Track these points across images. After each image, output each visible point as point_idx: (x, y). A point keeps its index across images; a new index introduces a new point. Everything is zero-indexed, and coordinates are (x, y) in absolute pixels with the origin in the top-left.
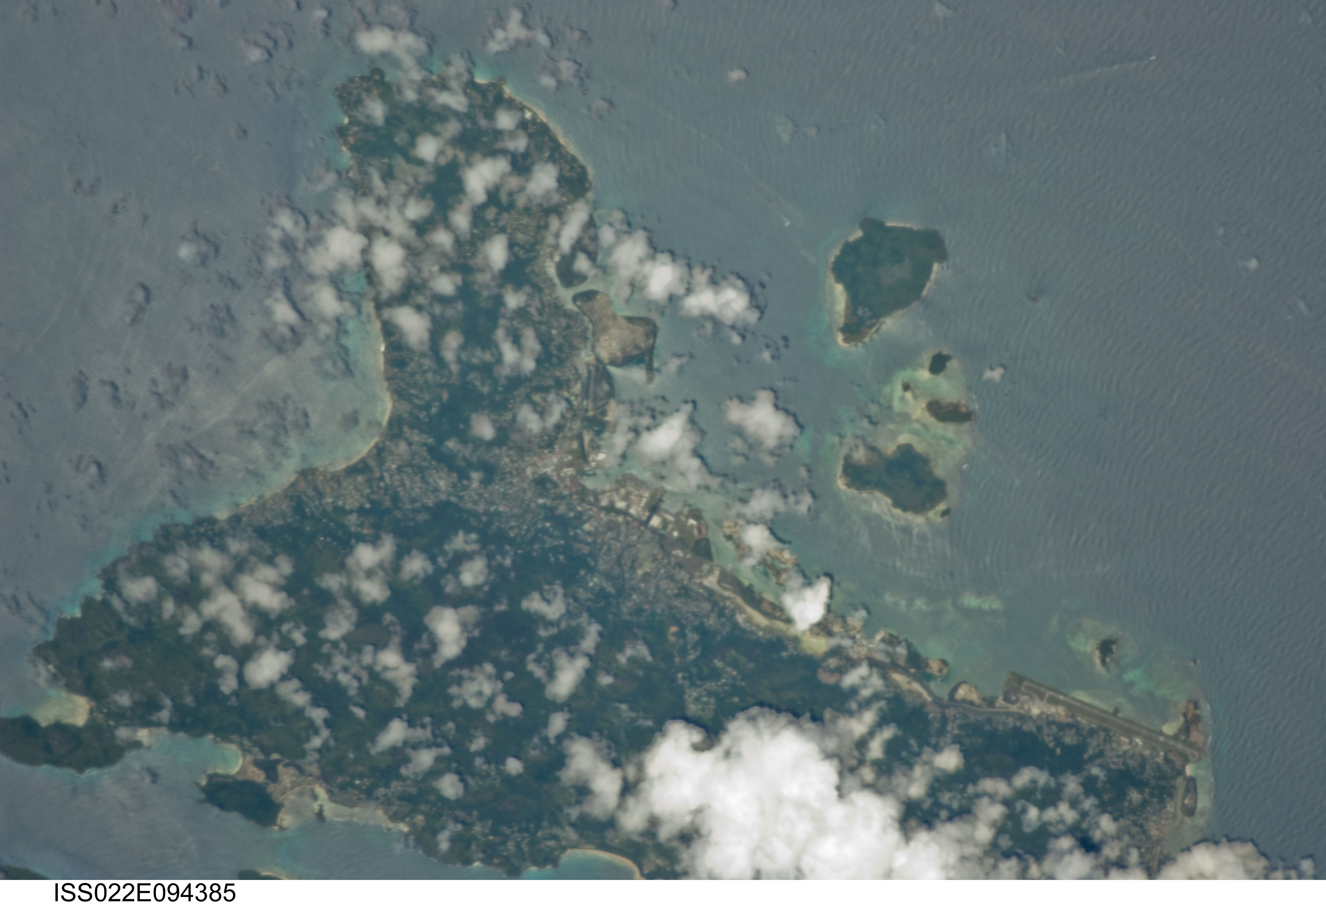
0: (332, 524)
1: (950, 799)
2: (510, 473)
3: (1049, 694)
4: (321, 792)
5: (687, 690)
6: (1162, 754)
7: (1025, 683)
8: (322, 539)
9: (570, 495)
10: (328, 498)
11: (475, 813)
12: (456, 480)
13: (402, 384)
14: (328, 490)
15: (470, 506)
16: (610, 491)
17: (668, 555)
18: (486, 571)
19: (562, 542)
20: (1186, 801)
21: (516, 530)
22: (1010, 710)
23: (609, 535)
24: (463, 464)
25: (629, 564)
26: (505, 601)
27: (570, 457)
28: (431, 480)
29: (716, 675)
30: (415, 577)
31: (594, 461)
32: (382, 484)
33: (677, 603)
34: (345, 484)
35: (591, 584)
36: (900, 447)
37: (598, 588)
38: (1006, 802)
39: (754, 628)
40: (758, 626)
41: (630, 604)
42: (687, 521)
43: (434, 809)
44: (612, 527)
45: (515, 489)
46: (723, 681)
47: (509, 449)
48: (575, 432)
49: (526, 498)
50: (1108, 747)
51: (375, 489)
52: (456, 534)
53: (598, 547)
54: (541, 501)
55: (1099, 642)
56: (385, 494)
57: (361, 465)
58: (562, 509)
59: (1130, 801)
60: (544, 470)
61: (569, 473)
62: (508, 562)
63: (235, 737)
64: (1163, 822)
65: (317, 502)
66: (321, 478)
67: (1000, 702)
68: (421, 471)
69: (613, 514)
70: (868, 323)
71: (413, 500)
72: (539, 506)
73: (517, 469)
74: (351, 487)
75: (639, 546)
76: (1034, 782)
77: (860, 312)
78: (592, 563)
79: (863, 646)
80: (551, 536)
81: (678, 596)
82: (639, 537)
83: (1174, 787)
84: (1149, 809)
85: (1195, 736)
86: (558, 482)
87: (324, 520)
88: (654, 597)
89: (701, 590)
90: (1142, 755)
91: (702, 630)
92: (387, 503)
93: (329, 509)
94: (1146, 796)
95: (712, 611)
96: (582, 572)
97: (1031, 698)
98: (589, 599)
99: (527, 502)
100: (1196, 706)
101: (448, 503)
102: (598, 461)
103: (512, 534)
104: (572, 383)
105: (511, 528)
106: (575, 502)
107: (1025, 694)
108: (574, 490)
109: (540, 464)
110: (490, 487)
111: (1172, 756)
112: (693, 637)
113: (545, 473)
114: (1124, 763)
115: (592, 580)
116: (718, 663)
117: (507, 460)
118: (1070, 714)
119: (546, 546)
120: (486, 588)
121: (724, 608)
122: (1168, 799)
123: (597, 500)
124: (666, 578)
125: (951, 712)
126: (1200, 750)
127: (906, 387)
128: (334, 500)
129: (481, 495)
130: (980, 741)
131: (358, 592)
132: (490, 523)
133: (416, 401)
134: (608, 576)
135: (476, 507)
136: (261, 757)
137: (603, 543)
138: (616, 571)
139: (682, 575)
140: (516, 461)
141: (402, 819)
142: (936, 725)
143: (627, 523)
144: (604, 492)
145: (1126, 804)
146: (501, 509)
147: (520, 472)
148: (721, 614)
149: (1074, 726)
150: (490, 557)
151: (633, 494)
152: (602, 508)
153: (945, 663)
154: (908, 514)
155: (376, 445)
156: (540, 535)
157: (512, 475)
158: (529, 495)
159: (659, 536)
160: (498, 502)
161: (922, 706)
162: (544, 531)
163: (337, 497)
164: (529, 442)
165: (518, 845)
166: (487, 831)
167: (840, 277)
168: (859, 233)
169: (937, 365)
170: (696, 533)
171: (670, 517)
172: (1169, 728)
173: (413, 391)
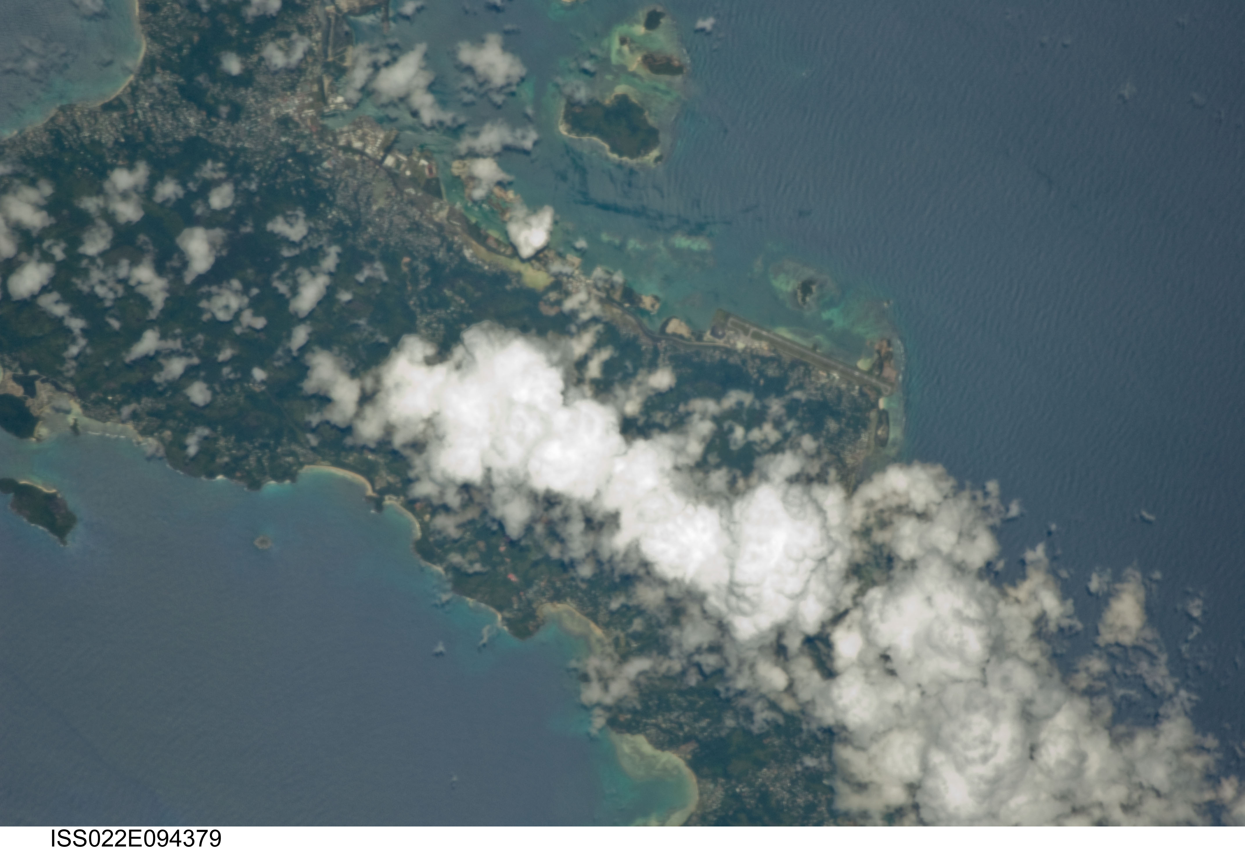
0: (89, 156)
1: (663, 418)
2: (255, 113)
3: (753, 329)
4: (76, 408)
5: (419, 317)
6: (857, 387)
7: (731, 319)
8: (80, 169)
9: (311, 135)
10: (85, 132)
11: (220, 428)
12: (205, 117)
13: (156, 28)
14: (85, 124)
15: (218, 141)
16: (348, 132)
17: (401, 192)
18: (233, 195)
19: (303, 177)
20: (880, 432)
21: (261, 165)
22: (717, 344)
23: (347, 172)
24: (212, 102)
25: (365, 199)
26: (251, 223)
27: (311, 99)
28: (181, 117)
29: (445, 303)
30: (167, 200)
31: (333, 103)
32: (136, 120)
33: (409, 237)
34: (101, 120)
35: (330, 217)
36: (617, 97)
37: (336, 220)
38: (715, 419)
39: (480, 262)
40: (484, 261)
41: (365, 237)
42: (418, 162)
43: (181, 425)
44: (349, 165)
45: (259, 127)
46: (452, 308)
47: (254, 91)
48: (316, 76)
49: (270, 136)
50: (807, 380)
51: (129, 125)
52: (205, 163)
53: (336, 183)
54: (283, 139)
55: (800, 283)
56: (139, 130)
57: (116, 103)
58: (303, 147)
59: (828, 431)
60: (287, 111)
61: (310, 114)
62: (253, 187)
64: (858, 451)
65: (75, 136)
66: (79, 114)
67: (708, 336)
68: (172, 108)
69: (350, 154)
71: (165, 135)
72: (282, 144)
73: (261, 109)
74: (107, 123)
75: (374, 183)
76: (740, 404)
78: (331, 198)
79: (581, 281)
80: (293, 171)
81: (410, 230)
82: (374, 175)
83: (868, 419)
84: (845, 438)
85: (889, 372)
86: (300, 122)
87: (82, 153)
88: (388, 231)
89: (431, 226)
90: (838, 389)
91: (431, 261)
92: (141, 137)
93: (87, 142)
94: (843, 426)
95: (441, 246)
96: (322, 205)
97: (737, 333)
98: (328, 231)
99: (270, 140)
100: (889, 344)
101: (197, 139)
102: (337, 104)
103: (257, 168)
104: (313, 30)
105: (256, 163)
106: (315, 142)
107: (730, 329)
108: (314, 130)
109: (283, 105)
110: (236, 125)
111: (866, 390)
112: (424, 268)
113: (288, 114)
114: (823, 395)
115: (330, 213)
116: (448, 292)
117: (252, 100)
118: (773, 348)
119: (289, 180)
120: (233, 212)
121: (452, 243)
122: (863, 430)
123: (335, 140)
124: (399, 214)
125: (662, 345)
126: (892, 384)
127: (623, 41)
128: (90, 134)
129: (228, 132)
130: (689, 371)
131: (114, 214)
132: (236, 157)
133: (168, 43)
134: (345, 210)
135: (224, 143)
136: (20, 373)
137: (341, 180)
138: (353, 206)
139: (414, 212)
140: (261, 102)
141: (151, 434)
142: (649, 356)
143: (363, 162)
144: (342, 133)
145: (825, 429)
146: (247, 145)
147: (265, 112)
148: (450, 249)
149: (776, 360)
150: (237, 183)
151: (369, 135)
152: (340, 148)
153: (656, 298)
154: (625, 159)
155: (130, 85)
156: (283, 170)
157: (257, 115)
158: (273, 133)
159: (392, 175)
160: (244, 139)
161: (636, 338)
162: (287, 166)
163: (94, 132)
164: (273, 84)
165: (259, 460)
166: (230, 446)
169: (652, 23)
170: (426, 172)
171: (403, 158)
172: (863, 364)
173: (165, 35)
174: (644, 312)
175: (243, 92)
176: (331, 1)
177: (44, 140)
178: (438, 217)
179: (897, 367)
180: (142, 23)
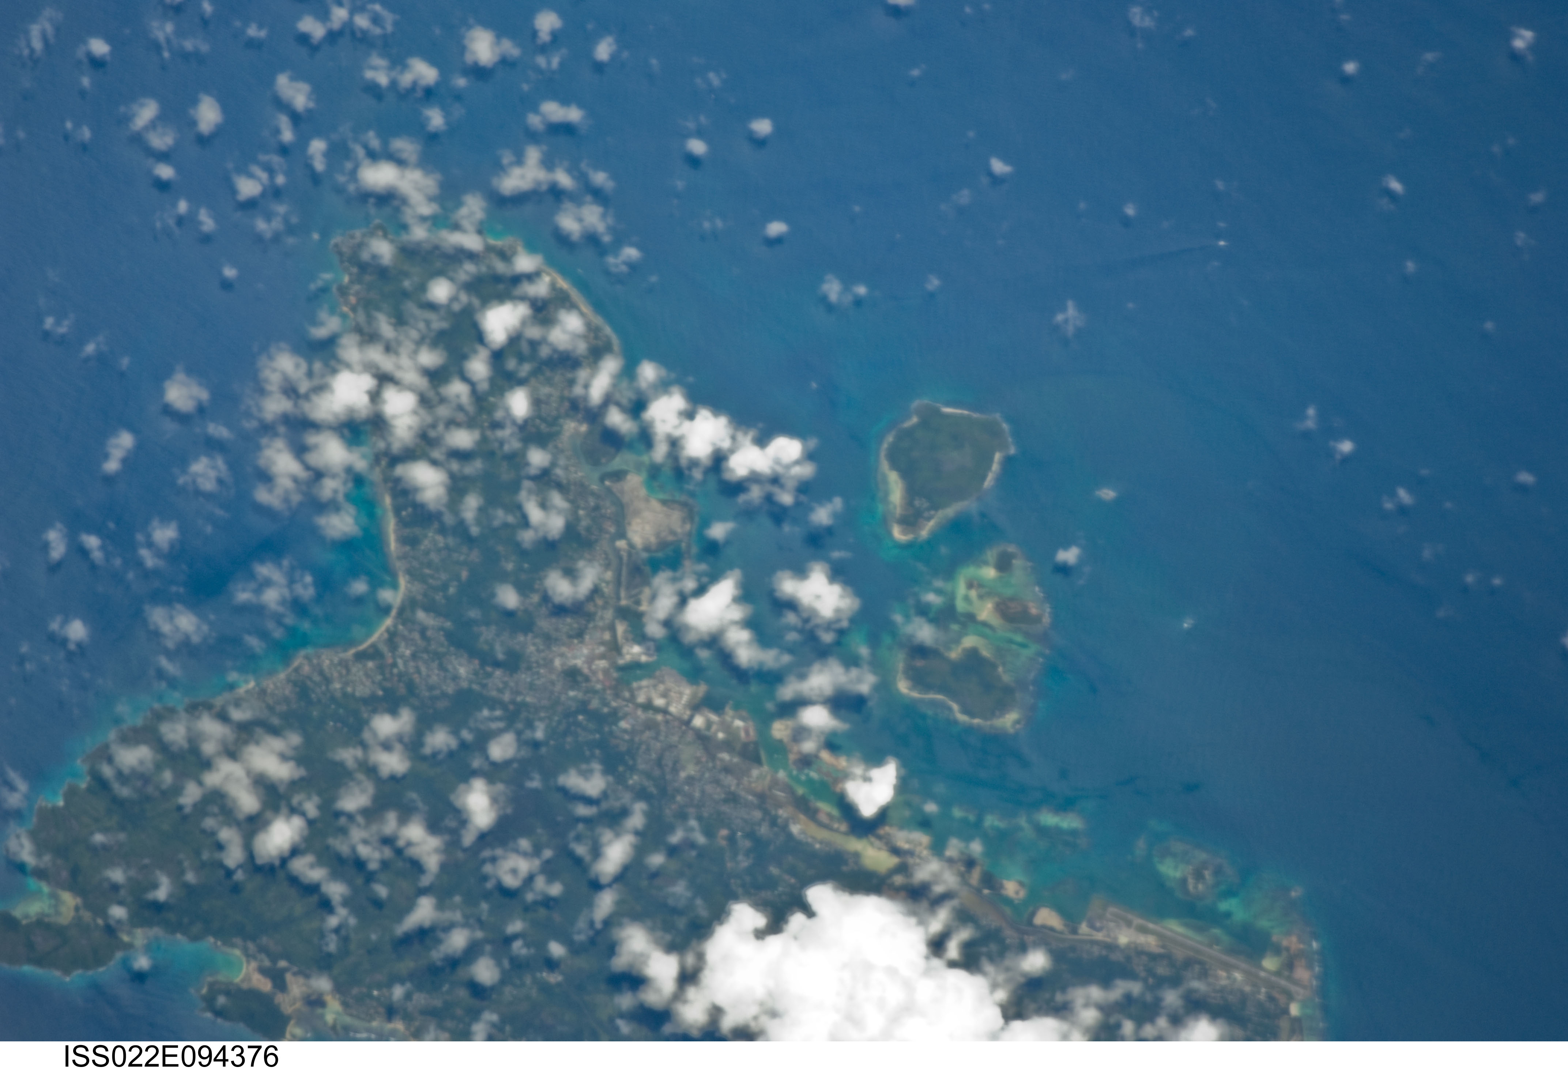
0: (342, 710)
2: (537, 662)
3: (1138, 921)
4: (336, 1004)
5: (741, 897)
6: (1264, 990)
7: (1111, 909)
8: (331, 724)
9: (604, 690)
10: (335, 684)
12: (477, 667)
13: (415, 564)
14: (335, 675)
15: (494, 693)
16: (648, 687)
17: (713, 757)
18: (516, 745)
19: (597, 736)
21: (546, 722)
22: (1096, 938)
23: (648, 734)
25: (670, 764)
26: (538, 777)
27: (602, 649)
28: (450, 667)
29: (771, 883)
30: (440, 751)
31: (628, 653)
32: (395, 671)
33: (726, 808)
34: (354, 670)
35: (631, 782)
36: (965, 651)
37: (639, 785)
39: (810, 840)
40: (814, 838)
41: (674, 807)
42: (732, 722)
44: (650, 725)
45: (543, 680)
46: (780, 889)
48: (607, 622)
49: (556, 690)
51: (388, 676)
52: (480, 712)
53: (636, 746)
54: (572, 694)
55: (1190, 867)
56: (399, 681)
57: (371, 651)
58: (595, 704)
60: (574, 662)
61: (602, 666)
62: (539, 736)
63: (238, 941)
65: (324, 688)
66: (327, 662)
67: (1084, 928)
68: (438, 657)
69: (651, 712)
70: (926, 514)
71: (431, 688)
72: (570, 699)
73: (544, 659)
74: (362, 673)
75: (680, 746)
76: (1129, 994)
77: (917, 503)
78: (631, 763)
80: (585, 729)
81: (726, 801)
82: (681, 737)
83: (1278, 1026)
85: (1300, 972)
86: (590, 674)
87: (333, 706)
88: (700, 801)
89: (750, 798)
90: (1242, 991)
91: (751, 835)
92: (402, 689)
93: (338, 695)
95: (763, 820)
96: (622, 767)
97: (1118, 925)
99: (556, 694)
100: (1301, 940)
101: (470, 691)
102: (633, 654)
103: (542, 726)
105: (541, 719)
106: (609, 697)
107: (1109, 921)
108: (608, 684)
109: (569, 655)
110: (515, 675)
111: (1275, 993)
112: (744, 843)
113: (575, 666)
115: (631, 778)
116: (774, 871)
117: (532, 648)
118: (1162, 943)
119: (580, 739)
120: (515, 765)
121: (776, 817)
123: (633, 696)
124: (711, 782)
125: (1030, 938)
126: (1305, 987)
127: (970, 586)
128: (342, 686)
129: (506, 683)
132: (517, 712)
133: (431, 581)
134: (648, 775)
135: (501, 694)
136: (267, 963)
137: (641, 742)
138: (657, 772)
139: (730, 781)
140: (543, 650)
143: (667, 722)
144: (640, 688)
146: (528, 699)
147: (549, 663)
148: (774, 822)
149: (1167, 957)
150: (519, 733)
151: (673, 690)
152: (638, 705)
153: (1022, 885)
154: (976, 721)
155: (388, 630)
156: (573, 728)
157: (539, 666)
158: (559, 685)
159: (703, 738)
160: (525, 692)
161: (998, 930)
162: (578, 724)
163: (346, 684)
164: (557, 630)
167: (895, 464)
168: (915, 420)
169: (1004, 564)
170: (743, 734)
171: (714, 717)
172: (1270, 963)
173: (427, 571)
174: (1007, 901)
175: (521, 638)
176: (622, 535)
177: (287, 692)
178: (759, 787)
179: (1310, 967)
180: (399, 558)
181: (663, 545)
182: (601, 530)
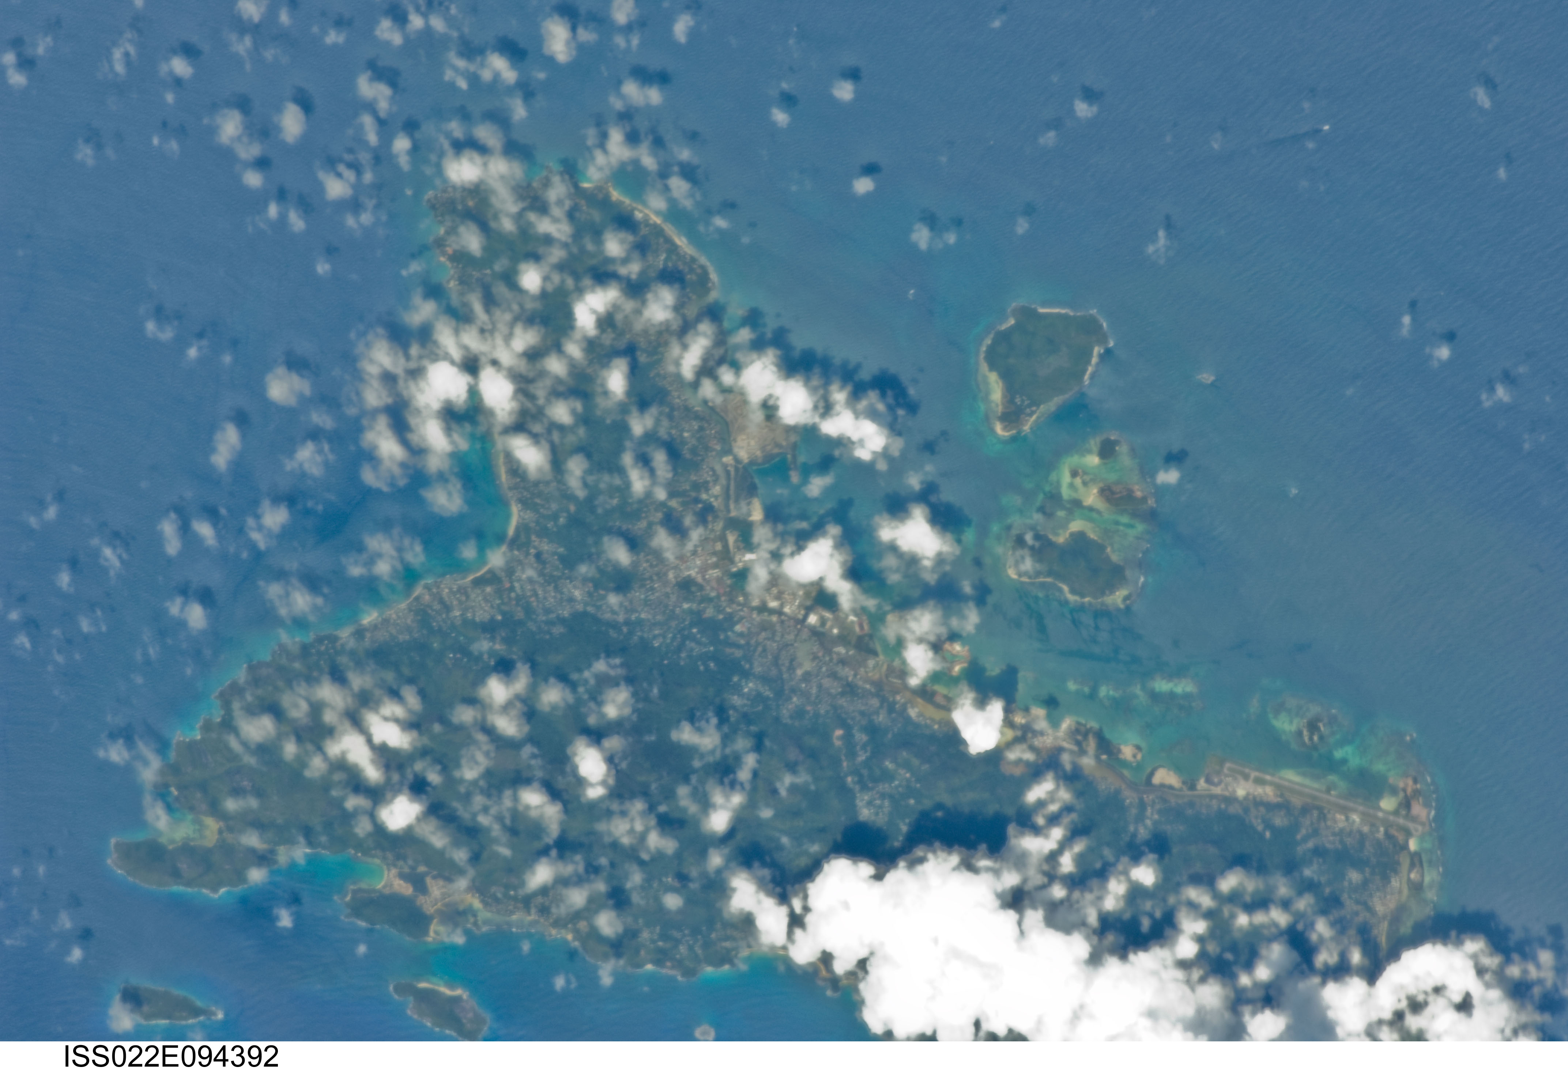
0: (461, 639)
2: (651, 578)
3: (1254, 774)
4: (475, 902)
5: (858, 794)
6: (1382, 829)
7: (1228, 764)
8: (451, 655)
9: (718, 597)
10: (455, 611)
11: (641, 920)
12: (592, 589)
13: (525, 493)
14: (455, 603)
15: (608, 615)
17: (829, 652)
19: (712, 648)
20: (1413, 876)
21: (661, 640)
22: (1214, 792)
23: (763, 635)
25: (787, 663)
27: (714, 559)
28: (565, 590)
29: (888, 776)
31: (741, 562)
32: (513, 595)
33: (842, 702)
34: (473, 596)
35: (746, 690)
36: (1072, 535)
37: (754, 693)
39: (928, 721)
40: (933, 720)
41: (790, 707)
42: (846, 618)
44: (765, 627)
45: (657, 594)
46: (897, 783)
48: (718, 533)
49: (669, 603)
50: (1322, 825)
51: (506, 600)
52: (597, 657)
53: (752, 648)
54: (686, 606)
55: (1305, 721)
56: (517, 605)
57: (488, 576)
58: (709, 612)
59: (1350, 882)
60: (688, 573)
61: (715, 575)
64: (1389, 896)
65: (444, 616)
66: (447, 590)
67: (1202, 784)
68: (554, 580)
69: (766, 614)
70: (1027, 410)
71: (548, 611)
72: (685, 611)
73: (658, 574)
74: (480, 598)
75: (796, 645)
76: (1239, 886)
77: (1018, 400)
78: (747, 666)
79: (1048, 735)
80: (699, 643)
81: (843, 694)
82: (797, 635)
83: (1398, 863)
84: (1372, 886)
85: (1418, 810)
86: (704, 583)
87: (453, 635)
88: (817, 698)
89: (868, 686)
90: (1360, 832)
91: (871, 729)
92: (520, 614)
93: (458, 622)
94: (1368, 875)
95: (881, 707)
96: (736, 678)
97: (1235, 779)
98: (745, 705)
99: (671, 608)
100: (1416, 780)
101: (585, 614)
102: (745, 562)
103: (656, 644)
104: (711, 484)
105: (655, 637)
106: (724, 604)
107: (1227, 776)
108: (721, 591)
109: (682, 568)
110: (629, 595)
111: (1393, 832)
112: (861, 737)
113: (689, 576)
114: (1341, 841)
115: (747, 684)
116: (890, 765)
117: (645, 565)
118: (1279, 793)
119: (694, 653)
120: (634, 718)
121: (894, 703)
122: (1392, 874)
123: (748, 600)
124: (828, 676)
125: (1148, 798)
126: (1423, 824)
127: (1074, 474)
128: (462, 612)
129: (620, 604)
130: (1181, 828)
132: (631, 633)
133: (542, 510)
134: (765, 679)
135: (615, 617)
136: (407, 869)
137: (758, 644)
138: (774, 672)
139: (847, 672)
140: (656, 566)
142: (1134, 811)
143: (782, 622)
144: (754, 592)
145: (1346, 884)
146: (643, 616)
147: (661, 577)
148: (891, 709)
149: (1284, 806)
151: (787, 593)
152: (753, 609)
153: (1138, 748)
154: (1085, 600)
156: (687, 642)
157: (653, 581)
158: (673, 598)
159: (817, 634)
160: (639, 609)
161: (1118, 792)
162: (693, 638)
163: (466, 610)
165: (691, 948)
166: (656, 937)
167: (992, 366)
168: (1012, 322)
169: (1107, 451)
170: (857, 629)
171: (828, 615)
172: (1388, 804)
173: (538, 501)
174: (1124, 764)
176: (728, 451)
177: (409, 621)
178: (875, 676)
179: (1427, 805)
180: (510, 489)
181: (769, 458)
182: (707, 449)
